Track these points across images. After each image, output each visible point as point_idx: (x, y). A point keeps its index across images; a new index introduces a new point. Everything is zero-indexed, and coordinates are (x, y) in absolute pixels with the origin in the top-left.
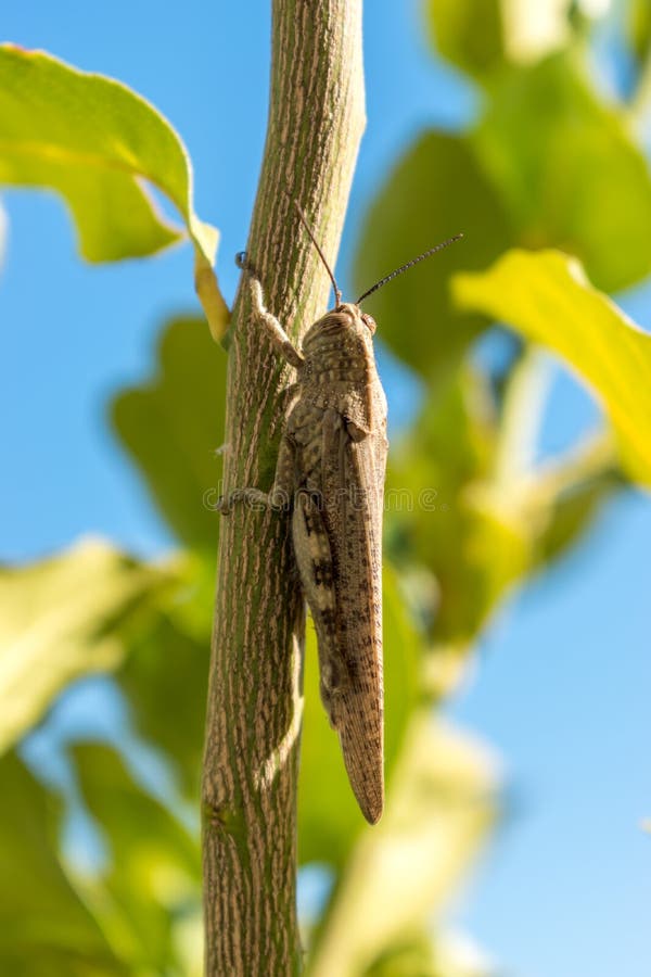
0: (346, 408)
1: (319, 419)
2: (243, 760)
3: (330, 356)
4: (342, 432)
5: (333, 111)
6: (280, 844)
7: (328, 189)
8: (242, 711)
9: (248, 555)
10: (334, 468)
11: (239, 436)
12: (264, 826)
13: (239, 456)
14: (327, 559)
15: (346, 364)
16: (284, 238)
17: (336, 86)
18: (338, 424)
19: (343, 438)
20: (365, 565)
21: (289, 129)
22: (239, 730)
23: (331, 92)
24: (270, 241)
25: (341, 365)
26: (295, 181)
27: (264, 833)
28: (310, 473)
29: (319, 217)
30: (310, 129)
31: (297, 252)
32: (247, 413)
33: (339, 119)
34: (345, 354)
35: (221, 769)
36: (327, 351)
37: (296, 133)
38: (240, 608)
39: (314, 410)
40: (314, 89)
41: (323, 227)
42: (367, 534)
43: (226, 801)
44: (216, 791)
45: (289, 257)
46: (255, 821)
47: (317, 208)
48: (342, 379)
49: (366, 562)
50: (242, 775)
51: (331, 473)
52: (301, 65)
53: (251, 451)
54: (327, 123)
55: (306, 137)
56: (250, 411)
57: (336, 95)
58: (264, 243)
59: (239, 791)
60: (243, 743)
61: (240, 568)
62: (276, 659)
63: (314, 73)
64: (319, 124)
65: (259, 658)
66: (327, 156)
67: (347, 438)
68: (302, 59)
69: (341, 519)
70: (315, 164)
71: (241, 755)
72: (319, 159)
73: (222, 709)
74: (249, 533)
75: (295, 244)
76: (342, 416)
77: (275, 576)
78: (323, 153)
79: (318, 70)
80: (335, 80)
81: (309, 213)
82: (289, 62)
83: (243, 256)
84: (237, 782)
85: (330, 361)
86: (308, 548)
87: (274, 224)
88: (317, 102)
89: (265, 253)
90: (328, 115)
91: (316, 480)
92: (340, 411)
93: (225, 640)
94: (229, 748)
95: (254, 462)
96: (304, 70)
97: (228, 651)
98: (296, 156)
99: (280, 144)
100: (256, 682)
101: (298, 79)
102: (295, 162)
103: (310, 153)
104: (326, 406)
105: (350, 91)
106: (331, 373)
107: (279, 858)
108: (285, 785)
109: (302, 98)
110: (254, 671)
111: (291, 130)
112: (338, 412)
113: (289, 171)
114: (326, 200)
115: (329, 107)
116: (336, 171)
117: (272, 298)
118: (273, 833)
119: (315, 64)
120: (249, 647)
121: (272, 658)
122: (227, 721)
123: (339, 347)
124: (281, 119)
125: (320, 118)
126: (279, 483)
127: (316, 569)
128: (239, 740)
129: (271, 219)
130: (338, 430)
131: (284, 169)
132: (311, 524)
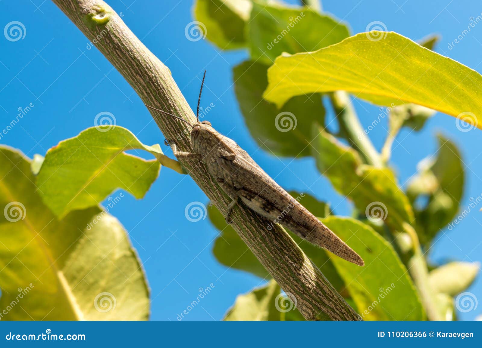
0: (220, 153)
1: (218, 166)
2: (306, 294)
3: (203, 144)
4: (227, 162)
5: (153, 73)
6: (343, 311)
7: (172, 97)
8: (291, 279)
9: (248, 228)
10: (236, 174)
11: (212, 195)
12: (333, 310)
13: (218, 201)
14: (264, 203)
15: (209, 141)
16: (172, 123)
17: (147, 65)
18: (223, 161)
19: (229, 163)
20: (275, 192)
21: (145, 91)
22: (296, 286)
23: (147, 68)
24: (169, 128)
25: (208, 143)
26: (160, 104)
27: (334, 312)
28: (233, 184)
29: (177, 107)
30: (151, 85)
31: (179, 124)
32: (208, 186)
33: (157, 73)
34: (206, 139)
35: (302, 304)
36: (200, 143)
37: (148, 90)
38: (261, 247)
39: (214, 165)
40: (141, 72)
41: (181, 109)
42: (266, 182)
43: (313, 312)
44: (308, 312)
45: (178, 127)
46: (328, 311)
47: (174, 105)
48: (212, 147)
49: (274, 191)
50: (310, 299)
51: (237, 177)
52: (131, 69)
53: (220, 196)
54: (154, 78)
55: (152, 88)
56: (209, 184)
57: (149, 68)
58: (168, 131)
59: (314, 305)
60: (301, 289)
61: (249, 235)
62: (287, 253)
63: (137, 68)
64: (152, 80)
65: (281, 257)
66: (163, 88)
67: (229, 162)
68: (130, 67)
69: (255, 187)
70: (161, 93)
71: (304, 293)
72: (161, 91)
73: (285, 284)
74: (242, 221)
75: (177, 122)
76: (221, 157)
77: (262, 227)
78: (161, 88)
79: (137, 65)
80: (145, 63)
81: (173, 109)
82: (127, 71)
83: (166, 141)
84: (311, 303)
85: (204, 145)
86: (255, 205)
87: (165, 122)
88: (145, 75)
89: (171, 133)
90: (152, 76)
91: (237, 183)
92: (220, 156)
93: (266, 262)
94: (299, 295)
95: (223, 198)
96: (133, 69)
97: (270, 264)
98: (154, 96)
99: (146, 97)
100: (287, 266)
101: (134, 73)
102: (155, 98)
103: (157, 92)
104: (215, 159)
105: (153, 63)
106: (208, 148)
107: (347, 316)
108: (327, 290)
109: (140, 78)
110: (283, 263)
111: (146, 90)
112: (220, 158)
113: (156, 103)
114: (175, 101)
115: (150, 73)
116: (170, 89)
117: (185, 144)
118: (337, 309)
119: (135, 65)
120: (275, 257)
121: (285, 253)
122: (290, 287)
123: (202, 139)
124: (141, 90)
125: (151, 79)
126: (229, 195)
127: (264, 209)
128: (299, 289)
129: (163, 122)
130: (225, 162)
131: (154, 103)
132: (249, 198)
